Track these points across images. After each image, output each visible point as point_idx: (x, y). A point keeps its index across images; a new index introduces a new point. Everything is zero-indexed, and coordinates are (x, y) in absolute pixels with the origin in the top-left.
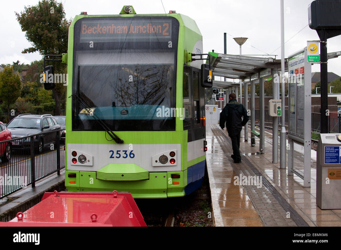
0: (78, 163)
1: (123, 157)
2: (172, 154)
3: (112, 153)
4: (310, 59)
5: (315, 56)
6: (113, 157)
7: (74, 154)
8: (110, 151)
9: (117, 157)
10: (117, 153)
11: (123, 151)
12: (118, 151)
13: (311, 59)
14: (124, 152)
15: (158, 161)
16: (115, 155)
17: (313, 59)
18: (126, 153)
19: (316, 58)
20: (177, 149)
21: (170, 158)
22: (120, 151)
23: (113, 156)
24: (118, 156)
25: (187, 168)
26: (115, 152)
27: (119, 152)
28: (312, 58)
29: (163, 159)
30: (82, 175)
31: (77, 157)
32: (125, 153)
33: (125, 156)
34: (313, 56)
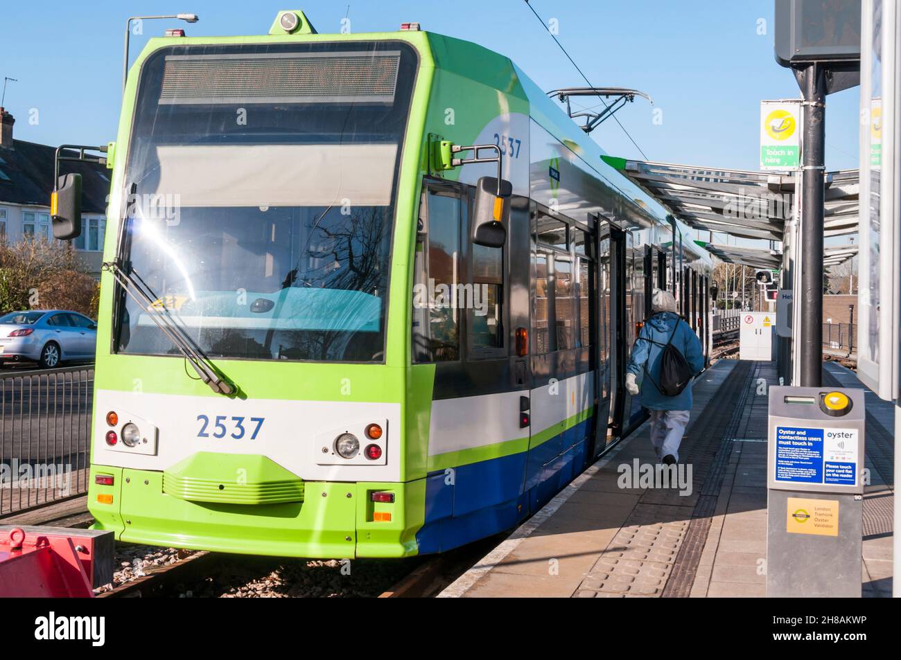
4: (769, 157)
17: (778, 157)
19: (789, 153)
34: (778, 148)
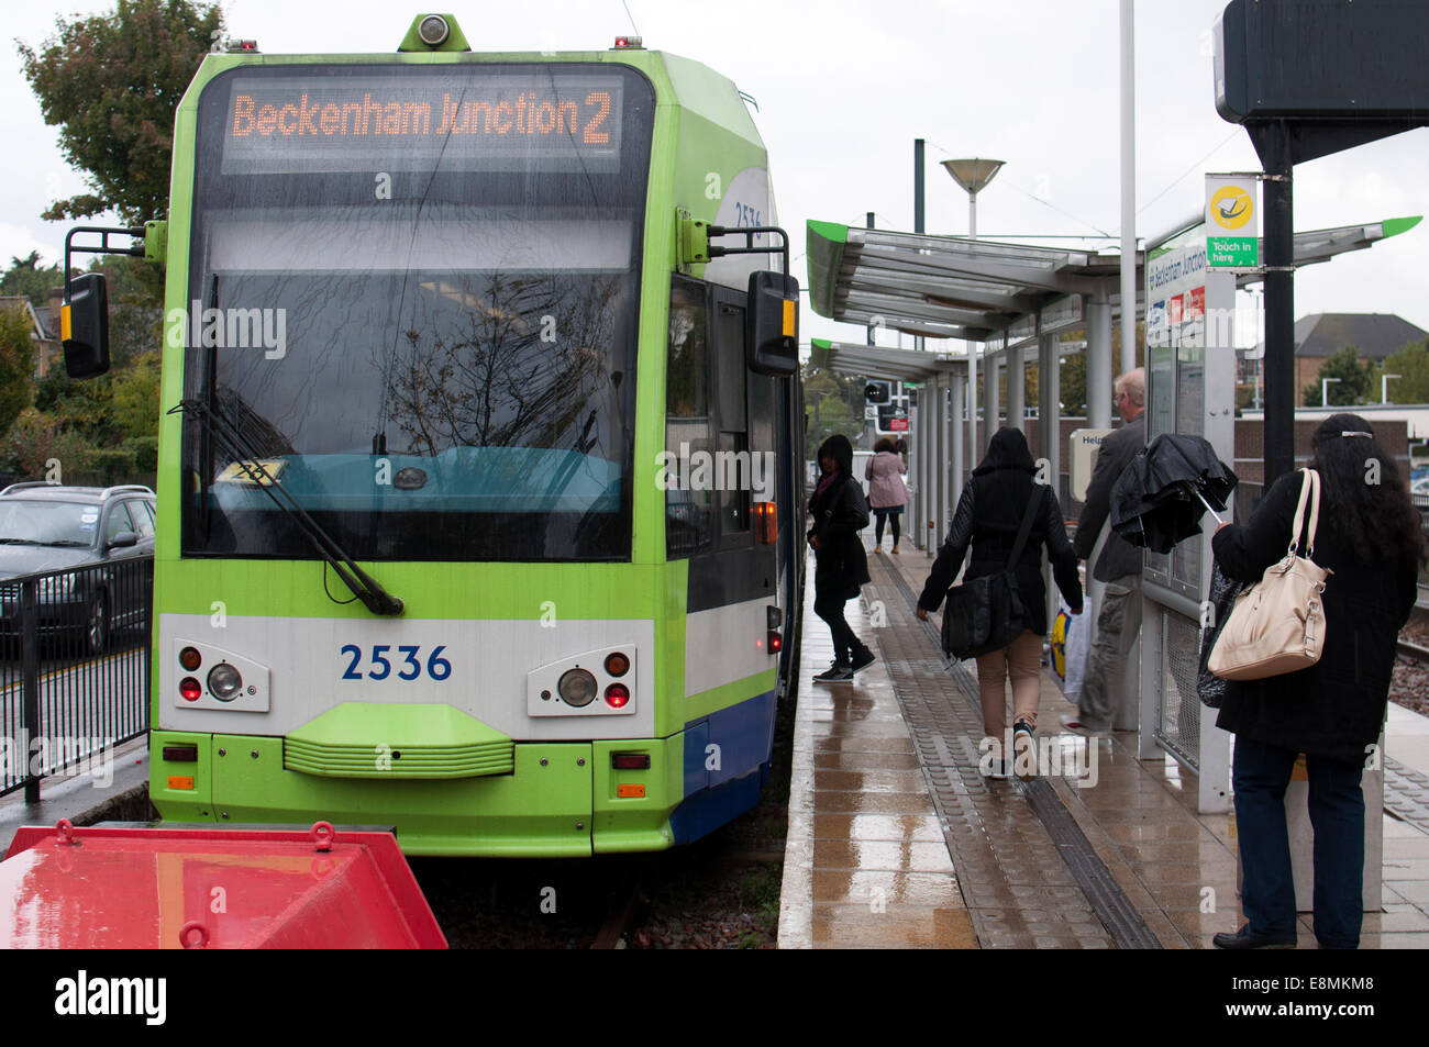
0: (207, 699)
1: (402, 675)
2: (617, 663)
3: (351, 655)
4: (1217, 253)
5: (1240, 241)
6: (359, 676)
7: (190, 658)
8: (345, 649)
9: (372, 675)
10: (376, 659)
11: (402, 649)
12: (377, 649)
13: (1224, 253)
14: (407, 653)
15: (555, 694)
16: (366, 665)
17: (1230, 253)
18: (415, 657)
19: (1247, 247)
20: (638, 639)
21: (604, 680)
22: (386, 648)
23: (356, 671)
24: (379, 668)
25: (682, 727)
26: (367, 655)
27: (382, 654)
28: (1229, 248)
29: (576, 686)
30: (222, 753)
31: (200, 675)
32: (410, 659)
33: (409, 669)
34: (1232, 240)
